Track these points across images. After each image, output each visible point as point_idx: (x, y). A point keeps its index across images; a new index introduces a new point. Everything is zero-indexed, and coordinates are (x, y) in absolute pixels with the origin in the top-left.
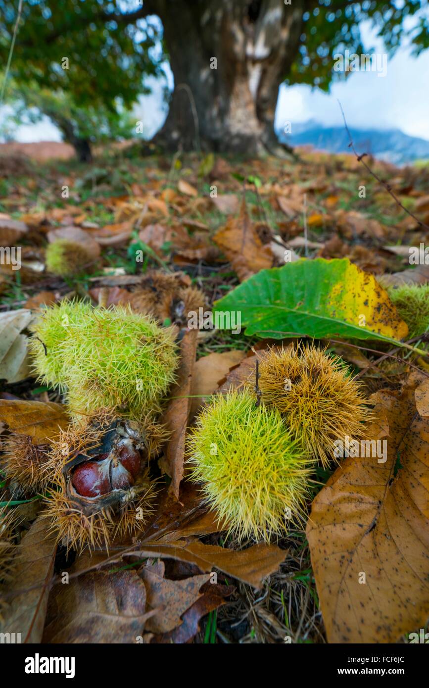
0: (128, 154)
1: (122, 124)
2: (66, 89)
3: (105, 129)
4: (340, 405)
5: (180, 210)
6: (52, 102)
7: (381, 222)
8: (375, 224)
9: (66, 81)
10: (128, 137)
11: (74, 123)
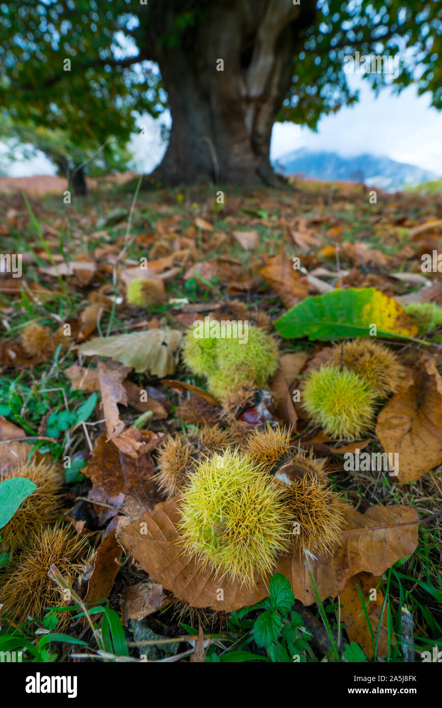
0: (128, 189)
1: (117, 158)
2: (63, 127)
3: (100, 163)
4: (387, 367)
5: (206, 246)
6: (47, 139)
7: (384, 251)
8: (379, 254)
9: (64, 119)
10: (123, 170)
11: (69, 158)
